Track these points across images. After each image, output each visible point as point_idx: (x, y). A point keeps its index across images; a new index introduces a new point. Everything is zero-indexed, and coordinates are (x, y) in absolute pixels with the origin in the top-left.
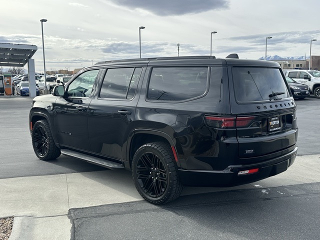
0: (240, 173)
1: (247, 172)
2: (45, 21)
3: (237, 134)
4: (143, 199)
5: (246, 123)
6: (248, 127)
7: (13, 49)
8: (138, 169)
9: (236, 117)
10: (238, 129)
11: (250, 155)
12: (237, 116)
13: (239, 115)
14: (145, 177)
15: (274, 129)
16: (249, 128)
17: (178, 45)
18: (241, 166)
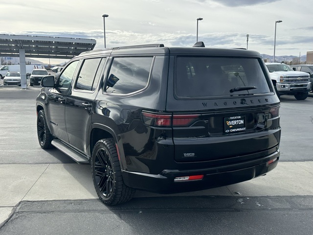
0: (177, 179)
1: (187, 178)
2: (107, 16)
3: (173, 134)
4: (98, 198)
5: (187, 122)
6: (189, 126)
7: (75, 43)
8: (96, 165)
9: (172, 115)
10: (174, 128)
11: (189, 159)
12: (172, 113)
13: (177, 112)
14: (101, 174)
15: (234, 130)
16: (190, 128)
17: (248, 36)
18: (177, 171)
